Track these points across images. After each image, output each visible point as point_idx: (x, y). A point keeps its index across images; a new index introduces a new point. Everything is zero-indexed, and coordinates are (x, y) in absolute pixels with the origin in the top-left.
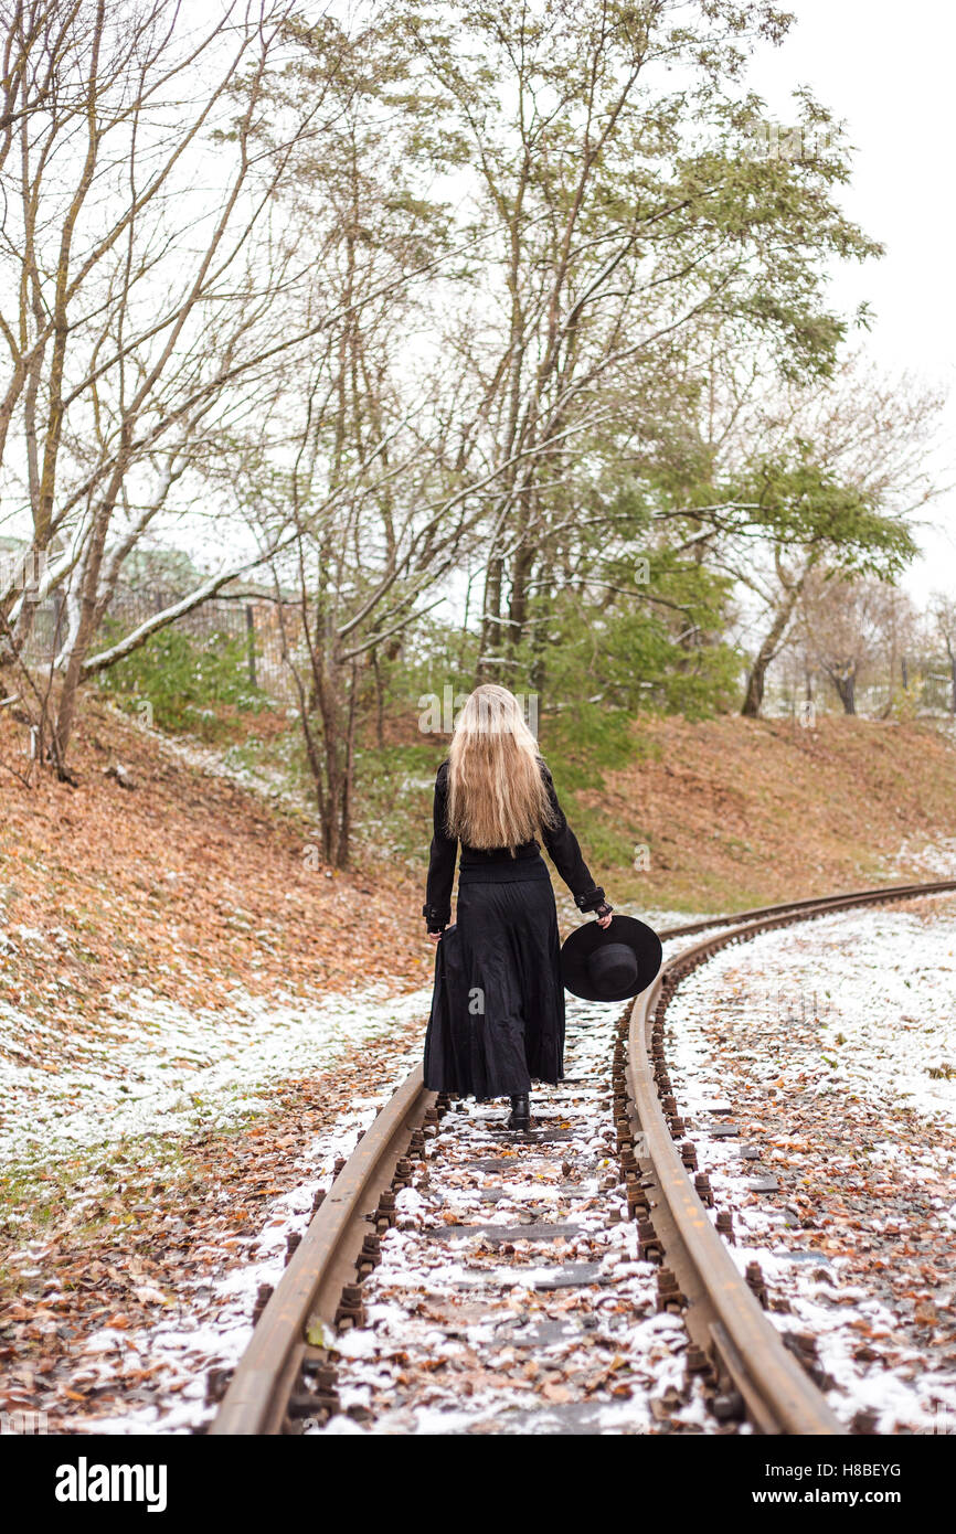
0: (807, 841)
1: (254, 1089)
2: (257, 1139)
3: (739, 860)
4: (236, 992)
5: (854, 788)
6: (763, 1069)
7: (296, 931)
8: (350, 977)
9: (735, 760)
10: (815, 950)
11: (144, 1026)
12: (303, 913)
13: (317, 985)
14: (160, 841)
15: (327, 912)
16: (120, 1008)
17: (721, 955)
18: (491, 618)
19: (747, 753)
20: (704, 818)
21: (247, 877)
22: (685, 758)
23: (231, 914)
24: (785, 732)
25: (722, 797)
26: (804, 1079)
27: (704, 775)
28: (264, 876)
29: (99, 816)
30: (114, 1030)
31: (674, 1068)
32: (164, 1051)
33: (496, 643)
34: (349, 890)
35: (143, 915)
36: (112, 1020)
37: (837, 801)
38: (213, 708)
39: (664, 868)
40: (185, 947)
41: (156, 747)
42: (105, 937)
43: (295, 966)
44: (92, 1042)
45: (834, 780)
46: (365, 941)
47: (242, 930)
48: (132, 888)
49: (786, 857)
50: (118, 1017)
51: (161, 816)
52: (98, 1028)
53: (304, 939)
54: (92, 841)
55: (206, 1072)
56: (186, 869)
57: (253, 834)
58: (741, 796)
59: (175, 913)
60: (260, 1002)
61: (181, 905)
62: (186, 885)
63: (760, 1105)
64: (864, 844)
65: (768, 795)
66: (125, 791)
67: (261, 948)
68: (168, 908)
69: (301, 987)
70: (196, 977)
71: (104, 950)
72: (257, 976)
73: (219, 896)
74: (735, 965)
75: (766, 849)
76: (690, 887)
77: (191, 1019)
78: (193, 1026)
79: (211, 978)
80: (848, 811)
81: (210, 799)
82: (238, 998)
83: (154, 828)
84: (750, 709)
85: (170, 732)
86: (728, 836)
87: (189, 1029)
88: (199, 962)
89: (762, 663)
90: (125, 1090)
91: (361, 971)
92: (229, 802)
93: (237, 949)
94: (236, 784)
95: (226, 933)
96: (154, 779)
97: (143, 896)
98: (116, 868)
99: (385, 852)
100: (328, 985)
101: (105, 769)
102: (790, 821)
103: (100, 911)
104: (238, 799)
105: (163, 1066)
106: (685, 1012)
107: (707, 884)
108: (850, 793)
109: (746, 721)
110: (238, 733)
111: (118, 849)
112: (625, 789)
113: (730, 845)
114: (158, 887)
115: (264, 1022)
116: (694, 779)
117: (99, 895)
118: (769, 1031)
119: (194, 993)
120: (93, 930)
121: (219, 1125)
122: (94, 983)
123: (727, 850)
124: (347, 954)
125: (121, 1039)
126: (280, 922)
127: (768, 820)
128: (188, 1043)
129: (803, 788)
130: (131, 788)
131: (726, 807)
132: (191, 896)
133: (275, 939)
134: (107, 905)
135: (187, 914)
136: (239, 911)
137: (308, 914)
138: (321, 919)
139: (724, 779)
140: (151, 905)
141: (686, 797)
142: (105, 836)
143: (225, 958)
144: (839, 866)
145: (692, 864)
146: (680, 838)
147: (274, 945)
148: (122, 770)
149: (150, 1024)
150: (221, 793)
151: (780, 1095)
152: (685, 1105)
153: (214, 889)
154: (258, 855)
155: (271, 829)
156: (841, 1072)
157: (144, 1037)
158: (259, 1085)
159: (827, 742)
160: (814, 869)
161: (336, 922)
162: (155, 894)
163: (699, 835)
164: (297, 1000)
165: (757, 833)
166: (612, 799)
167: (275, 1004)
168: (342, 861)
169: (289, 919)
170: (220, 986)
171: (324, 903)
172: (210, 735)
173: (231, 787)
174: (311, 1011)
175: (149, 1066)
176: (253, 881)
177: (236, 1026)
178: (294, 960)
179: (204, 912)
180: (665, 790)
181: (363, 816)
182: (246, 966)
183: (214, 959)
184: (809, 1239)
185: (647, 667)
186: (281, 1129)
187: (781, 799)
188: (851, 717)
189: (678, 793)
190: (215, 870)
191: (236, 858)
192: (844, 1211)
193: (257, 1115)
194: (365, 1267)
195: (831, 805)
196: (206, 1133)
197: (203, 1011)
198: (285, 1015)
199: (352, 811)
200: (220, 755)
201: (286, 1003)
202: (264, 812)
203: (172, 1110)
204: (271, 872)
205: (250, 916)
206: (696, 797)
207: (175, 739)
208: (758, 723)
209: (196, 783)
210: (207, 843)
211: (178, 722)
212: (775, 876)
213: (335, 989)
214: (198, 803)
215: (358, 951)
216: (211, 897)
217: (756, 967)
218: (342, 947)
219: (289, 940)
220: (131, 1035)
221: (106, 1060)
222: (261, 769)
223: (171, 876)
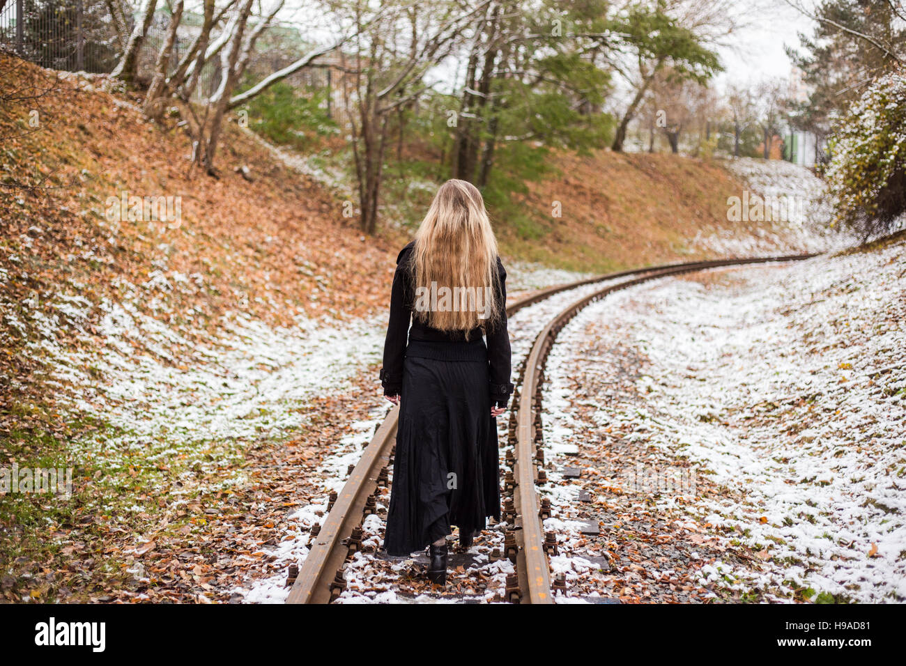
0: (643, 228)
1: (297, 406)
2: (292, 449)
3: (603, 237)
4: (300, 317)
5: (673, 198)
6: (600, 416)
7: (340, 276)
8: (368, 307)
9: (605, 177)
10: (641, 308)
11: (243, 338)
12: (344, 265)
13: (349, 312)
14: (265, 216)
15: (359, 265)
16: (230, 326)
17: (586, 310)
18: (469, 90)
19: (613, 172)
20: (584, 211)
21: (314, 240)
22: (577, 174)
23: (301, 265)
24: (636, 162)
25: (598, 199)
26: (624, 427)
27: (587, 184)
28: (324, 239)
29: (230, 200)
30: (225, 342)
31: (548, 413)
32: (252, 358)
33: (471, 104)
34: (373, 250)
35: (250, 265)
36: (224, 334)
37: (663, 205)
38: (303, 130)
39: (559, 241)
40: (273, 286)
41: (268, 154)
42: (225, 279)
43: (337, 299)
44: (210, 349)
45: (662, 192)
46: (380, 284)
47: (307, 276)
48: (245, 247)
49: (630, 237)
50: (228, 332)
51: (267, 199)
52: (215, 340)
53: (344, 282)
54: (224, 216)
55: (275, 374)
56: (278, 235)
57: (321, 211)
58: (607, 199)
59: (269, 263)
60: (314, 323)
61: (273, 258)
62: (277, 245)
63: (595, 448)
64: (676, 231)
65: (623, 199)
66: (246, 183)
67: (318, 287)
68: (265, 260)
69: (339, 314)
70: (277, 306)
71: (224, 287)
72: (314, 305)
73: (296, 253)
74: (593, 319)
75: (619, 231)
76: (573, 254)
77: (272, 335)
78: (273, 338)
79: (287, 306)
80: (668, 211)
81: (297, 188)
82: (301, 320)
83: (262, 206)
84: (617, 147)
85: (278, 143)
86: (598, 222)
87: (270, 341)
88: (280, 295)
89: (626, 120)
90: (225, 385)
91: (375, 304)
92: (308, 191)
93: (303, 287)
94: (314, 179)
95: (298, 277)
96: (265, 175)
97: (250, 252)
98: (237, 234)
99: (397, 225)
100: (357, 313)
101: (236, 168)
102: (634, 215)
103: (225, 262)
104: (314, 188)
105: (251, 368)
106: (558, 362)
107: (583, 252)
108: (671, 200)
109: (614, 154)
110: (318, 146)
111: (239, 221)
112: (540, 191)
113: (598, 227)
114: (260, 247)
115: (315, 337)
116: (581, 187)
117: (224, 252)
118: (607, 381)
119: (275, 316)
120: (219, 274)
121: (271, 435)
122: (216, 309)
123: (596, 231)
124: (369, 292)
125: (228, 348)
126: (331, 270)
127: (621, 214)
128: (267, 352)
129: (644, 196)
130: (251, 181)
131: (598, 205)
132: (280, 252)
133: (327, 282)
134: (228, 258)
135: (276, 264)
136: (307, 263)
137: (348, 266)
138: (355, 269)
139: (599, 188)
140: (255, 258)
141: (576, 198)
142: (232, 212)
143: (296, 293)
144: (660, 245)
145: (575, 239)
146: (570, 222)
147: (325, 285)
148: (246, 170)
149: (246, 338)
150: (303, 184)
151: (609, 441)
152: (550, 448)
153: (293, 248)
154: (322, 226)
155: (331, 208)
156: (647, 424)
157: (244, 347)
158: (300, 402)
159: (660, 169)
160: (646, 245)
161: (363, 271)
162: (258, 251)
163: (581, 221)
164: (336, 322)
165: (614, 222)
166: (532, 197)
167: (323, 324)
168: (371, 230)
169: (336, 268)
170: (291, 312)
171: (357, 258)
172: (301, 147)
173: (310, 180)
174: (344, 331)
175: (241, 369)
176: (317, 243)
177: (298, 339)
178: (337, 295)
179: (286, 263)
180: (564, 193)
181: (386, 204)
182: (308, 298)
183: (289, 294)
184: (613, 584)
185: (559, 124)
186: (308, 442)
187: (631, 202)
188: (674, 155)
189: (570, 195)
190: (295, 236)
191: (309, 227)
192: (638, 557)
193: (295, 428)
194: (336, 591)
195: (660, 206)
196: (263, 439)
197: (279, 329)
198: (327, 333)
199: (379, 200)
200: (306, 159)
201: (329, 324)
202: (328, 197)
203: (246, 417)
204: (328, 237)
205: (314, 266)
206: (582, 198)
207: (281, 147)
208: (621, 156)
209: (290, 178)
210: (293, 217)
211: (282, 138)
212: (623, 248)
213: (359, 315)
214: (290, 190)
215: (375, 290)
216: (291, 253)
217: (605, 321)
218: (366, 287)
219: (335, 282)
220: (234, 345)
221: (216, 363)
222: (329, 169)
223: (269, 239)
